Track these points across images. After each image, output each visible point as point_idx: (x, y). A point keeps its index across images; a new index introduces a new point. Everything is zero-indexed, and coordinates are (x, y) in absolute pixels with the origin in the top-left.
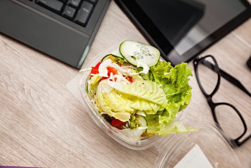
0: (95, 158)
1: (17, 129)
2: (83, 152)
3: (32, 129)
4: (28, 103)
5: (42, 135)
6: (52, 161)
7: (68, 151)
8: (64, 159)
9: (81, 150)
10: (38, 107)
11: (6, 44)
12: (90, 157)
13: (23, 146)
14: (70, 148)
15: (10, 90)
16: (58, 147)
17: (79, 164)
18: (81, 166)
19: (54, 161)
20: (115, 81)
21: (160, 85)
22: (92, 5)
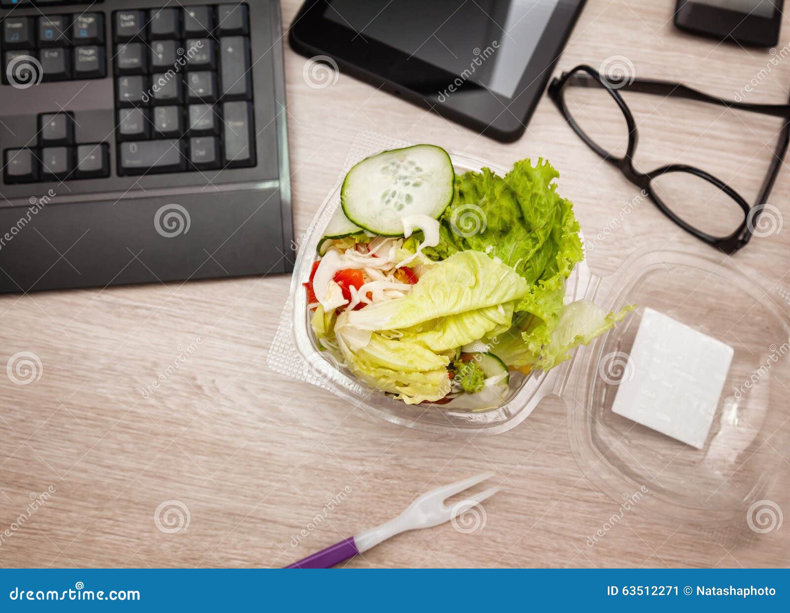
0: (429, 457)
1: (232, 486)
2: (396, 459)
3: (263, 469)
4: (225, 415)
5: (291, 470)
6: (339, 516)
7: (364, 473)
8: (362, 497)
9: (389, 456)
10: (249, 412)
11: (111, 304)
12: (418, 463)
13: (263, 517)
14: (363, 465)
15: (173, 407)
16: (336, 479)
17: (401, 489)
18: (408, 493)
19: (343, 514)
20: (371, 298)
21: (488, 250)
22: (244, 104)
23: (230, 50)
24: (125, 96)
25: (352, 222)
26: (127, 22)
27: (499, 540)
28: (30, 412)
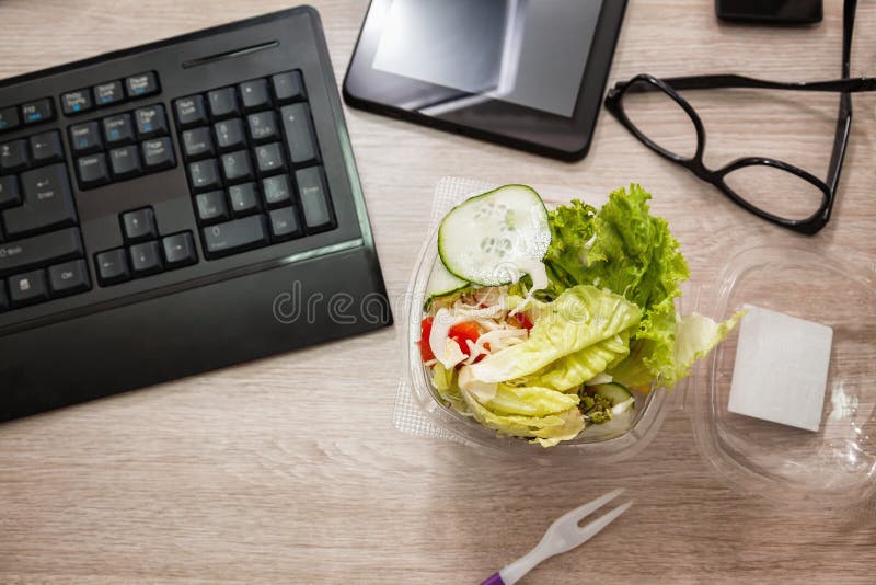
0: (556, 483)
1: (371, 542)
2: (525, 490)
4: (351, 475)
7: (495, 509)
8: (498, 532)
9: (517, 488)
10: (374, 468)
12: (546, 490)
13: (406, 567)
14: (493, 501)
15: (299, 476)
17: (534, 519)
18: (541, 521)
19: (483, 552)
20: (489, 349)
21: (596, 283)
22: (315, 169)
23: (292, 118)
24: (199, 181)
25: (457, 276)
26: (187, 109)
27: (637, 551)
28: (165, 503)
